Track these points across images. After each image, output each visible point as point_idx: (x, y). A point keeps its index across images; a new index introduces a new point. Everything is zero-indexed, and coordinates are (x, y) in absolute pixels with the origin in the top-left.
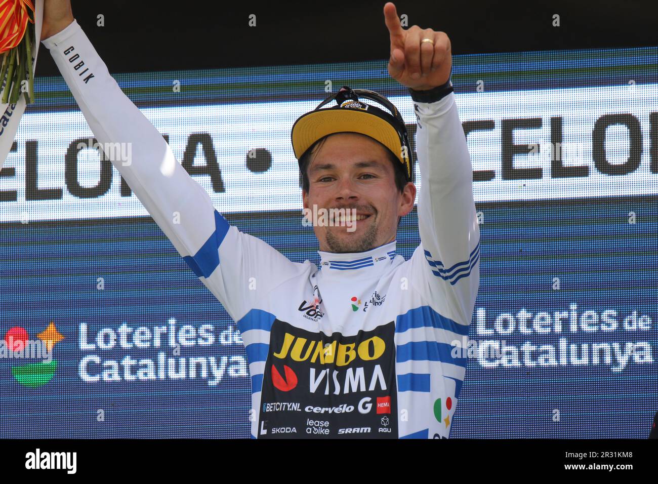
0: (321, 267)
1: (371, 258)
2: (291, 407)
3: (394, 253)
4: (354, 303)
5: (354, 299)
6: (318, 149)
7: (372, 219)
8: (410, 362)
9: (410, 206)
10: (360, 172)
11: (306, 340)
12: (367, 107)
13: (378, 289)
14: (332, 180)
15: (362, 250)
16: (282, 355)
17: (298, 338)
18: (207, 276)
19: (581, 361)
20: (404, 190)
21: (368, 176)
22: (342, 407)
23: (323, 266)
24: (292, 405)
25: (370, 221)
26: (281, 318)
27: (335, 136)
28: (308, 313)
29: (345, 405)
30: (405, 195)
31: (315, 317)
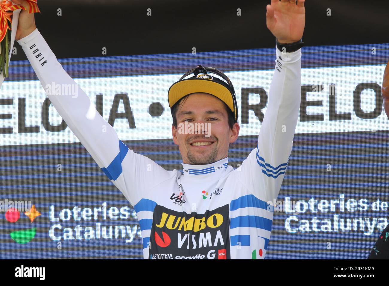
0: (183, 172)
1: (213, 167)
2: (167, 257)
3: (227, 164)
4: (203, 194)
5: (204, 192)
6: (184, 103)
7: (215, 144)
8: (238, 228)
9: (236, 137)
10: (209, 116)
11: (175, 217)
12: (212, 78)
13: (218, 186)
14: (192, 121)
15: (209, 163)
16: (161, 226)
17: (171, 216)
18: (115, 179)
19: (346, 229)
20: (233, 127)
21: (213, 119)
22: (198, 256)
23: (184, 172)
24: (168, 255)
25: (214, 146)
26: (160, 204)
27: (193, 95)
28: (176, 201)
29: (200, 255)
30: (233, 131)
31: (180, 203)
